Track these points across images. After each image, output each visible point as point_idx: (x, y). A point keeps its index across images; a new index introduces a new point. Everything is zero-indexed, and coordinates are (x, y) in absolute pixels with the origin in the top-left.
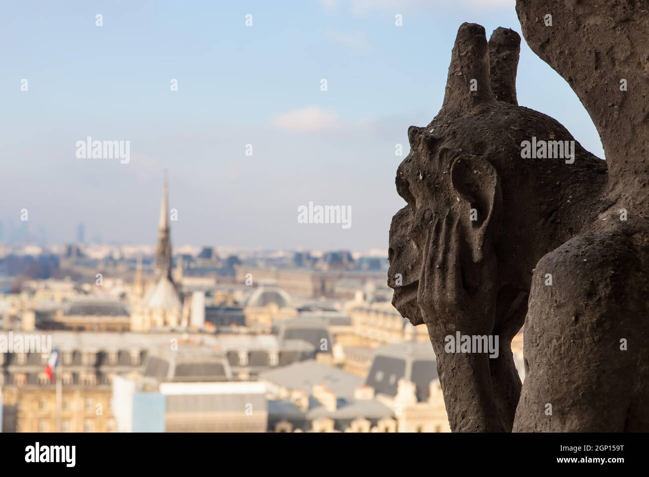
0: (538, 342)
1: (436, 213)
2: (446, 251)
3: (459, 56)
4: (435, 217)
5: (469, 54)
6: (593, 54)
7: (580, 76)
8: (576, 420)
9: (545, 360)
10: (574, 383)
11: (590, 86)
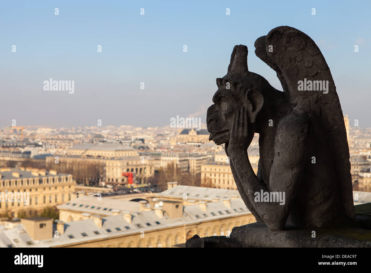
0: (285, 147)
1: (238, 107)
2: (243, 120)
3: (240, 56)
4: (237, 109)
5: (244, 55)
6: (289, 58)
7: (284, 65)
8: (296, 170)
9: (288, 152)
10: (297, 158)
11: (288, 68)
